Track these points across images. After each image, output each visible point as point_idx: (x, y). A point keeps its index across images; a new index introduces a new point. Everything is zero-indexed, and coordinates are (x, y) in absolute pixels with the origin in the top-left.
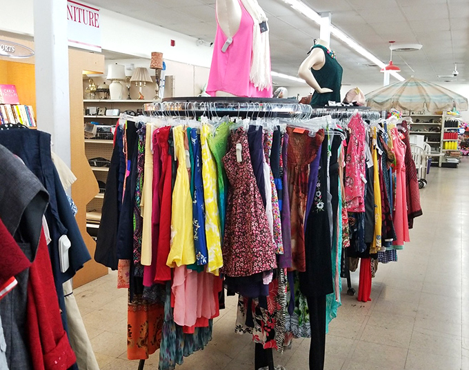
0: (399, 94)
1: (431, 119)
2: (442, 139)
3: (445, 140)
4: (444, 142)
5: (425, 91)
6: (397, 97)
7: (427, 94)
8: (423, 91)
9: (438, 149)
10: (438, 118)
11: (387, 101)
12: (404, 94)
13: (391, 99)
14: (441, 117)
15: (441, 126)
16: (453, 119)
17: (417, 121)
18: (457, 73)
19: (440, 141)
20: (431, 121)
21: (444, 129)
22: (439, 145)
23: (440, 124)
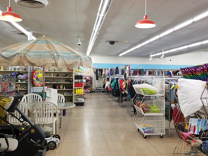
0: (28, 49)
1: (66, 74)
2: (74, 87)
3: (75, 88)
4: (75, 89)
5: (54, 48)
6: (25, 52)
7: (55, 50)
8: (52, 48)
9: (71, 94)
10: (71, 74)
11: (14, 56)
12: (32, 50)
13: (18, 54)
14: (72, 73)
15: (72, 79)
16: (79, 74)
17: (58, 75)
18: (80, 43)
19: (72, 88)
20: (66, 76)
21: (74, 81)
22: (72, 91)
23: (72, 77)
